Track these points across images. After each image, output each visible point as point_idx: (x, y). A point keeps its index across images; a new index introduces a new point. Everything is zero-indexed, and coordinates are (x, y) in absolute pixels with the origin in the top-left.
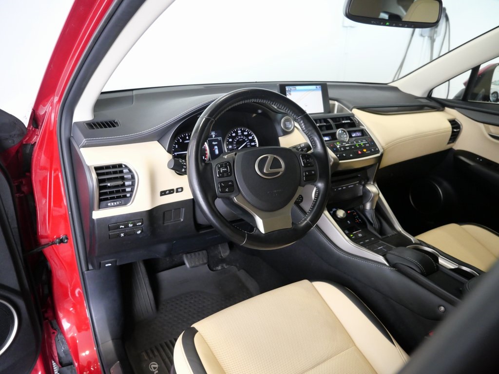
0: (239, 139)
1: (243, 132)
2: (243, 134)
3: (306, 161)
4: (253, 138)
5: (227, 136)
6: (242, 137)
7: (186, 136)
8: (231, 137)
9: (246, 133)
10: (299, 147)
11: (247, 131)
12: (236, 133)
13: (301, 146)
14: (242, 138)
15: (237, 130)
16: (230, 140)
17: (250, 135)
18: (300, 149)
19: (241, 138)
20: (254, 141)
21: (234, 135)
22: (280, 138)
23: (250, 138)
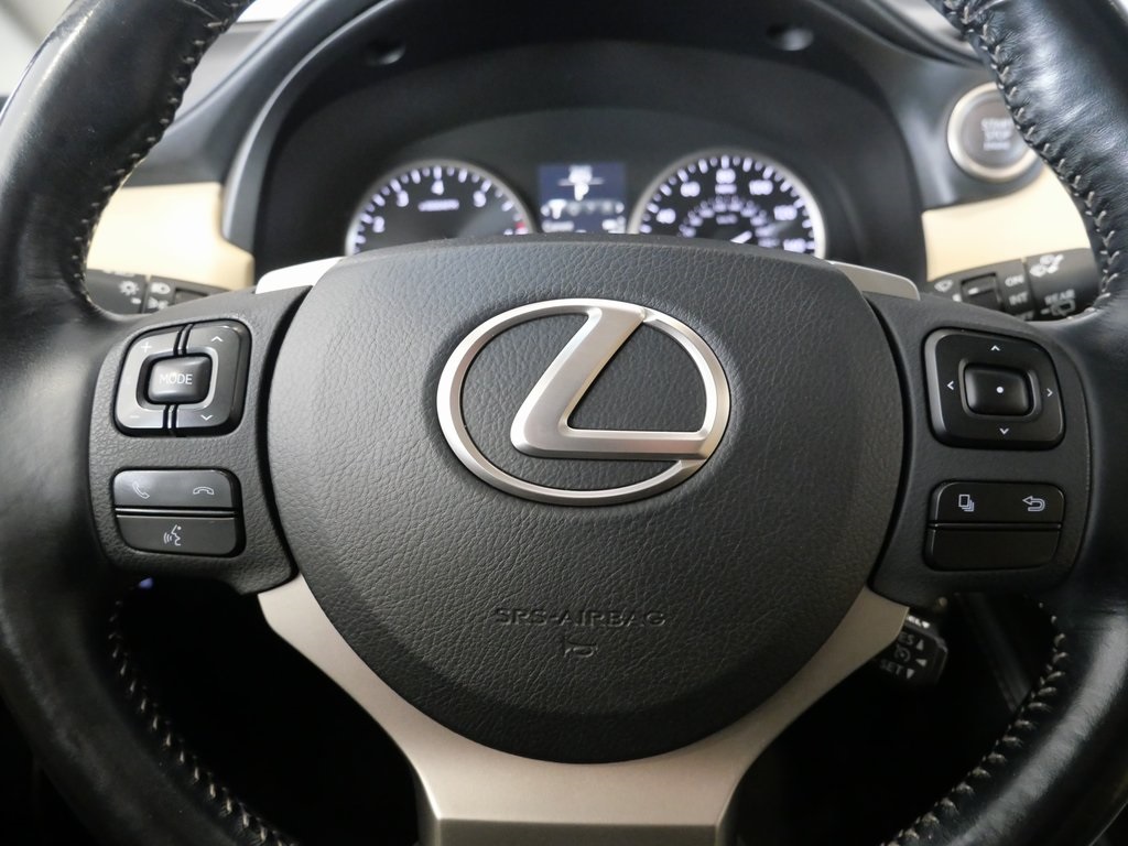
0: (717, 214)
1: (743, 180)
2: (742, 190)
3: (985, 388)
4: (801, 215)
5: (649, 193)
6: (735, 206)
7: (429, 181)
8: (675, 201)
9: (760, 188)
10: (1019, 279)
11: (772, 179)
12: (707, 181)
13: (1036, 272)
14: (738, 214)
15: (713, 171)
16: (667, 217)
17: (788, 199)
18: (1017, 289)
19: (727, 213)
20: (806, 235)
21: (690, 190)
22: (931, 220)
23: (785, 213)
